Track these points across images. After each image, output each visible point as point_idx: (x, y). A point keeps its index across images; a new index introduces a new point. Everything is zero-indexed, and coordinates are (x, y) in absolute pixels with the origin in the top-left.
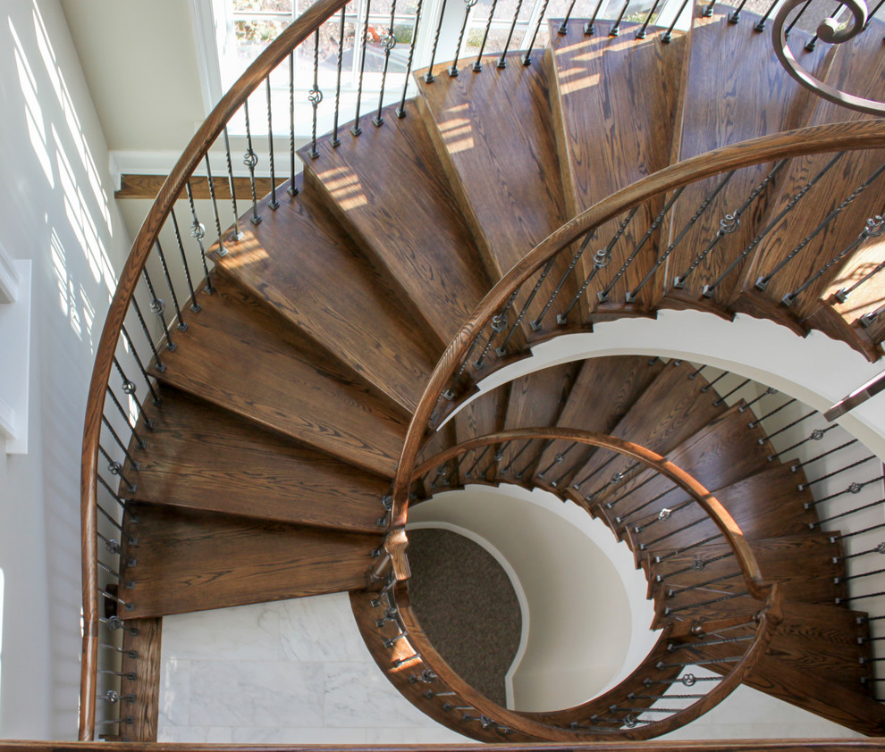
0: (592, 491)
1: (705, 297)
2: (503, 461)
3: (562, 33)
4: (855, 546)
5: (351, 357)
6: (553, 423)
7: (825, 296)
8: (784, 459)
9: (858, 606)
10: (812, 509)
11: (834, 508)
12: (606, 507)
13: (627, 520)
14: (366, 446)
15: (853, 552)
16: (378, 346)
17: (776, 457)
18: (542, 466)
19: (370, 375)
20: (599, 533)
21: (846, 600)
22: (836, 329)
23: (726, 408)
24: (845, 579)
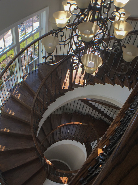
0: (58, 138)
1: (51, 101)
2: (45, 146)
3: (11, 91)
4: (90, 113)
5: (20, 148)
6: (45, 135)
7: (63, 89)
8: (73, 113)
9: (98, 118)
10: (81, 114)
11: (83, 112)
12: (61, 138)
13: (65, 137)
14: (31, 157)
15: (90, 114)
16: (22, 143)
17: (72, 113)
18: (49, 142)
19: (24, 148)
20: (64, 142)
21: (96, 119)
22: (67, 91)
23: (61, 114)
24: (93, 117)
